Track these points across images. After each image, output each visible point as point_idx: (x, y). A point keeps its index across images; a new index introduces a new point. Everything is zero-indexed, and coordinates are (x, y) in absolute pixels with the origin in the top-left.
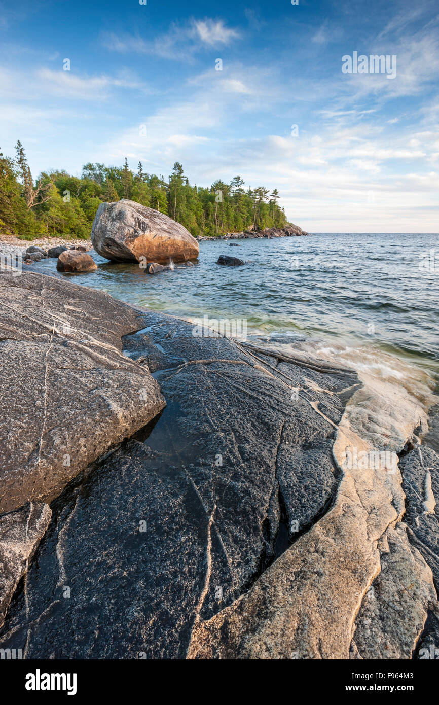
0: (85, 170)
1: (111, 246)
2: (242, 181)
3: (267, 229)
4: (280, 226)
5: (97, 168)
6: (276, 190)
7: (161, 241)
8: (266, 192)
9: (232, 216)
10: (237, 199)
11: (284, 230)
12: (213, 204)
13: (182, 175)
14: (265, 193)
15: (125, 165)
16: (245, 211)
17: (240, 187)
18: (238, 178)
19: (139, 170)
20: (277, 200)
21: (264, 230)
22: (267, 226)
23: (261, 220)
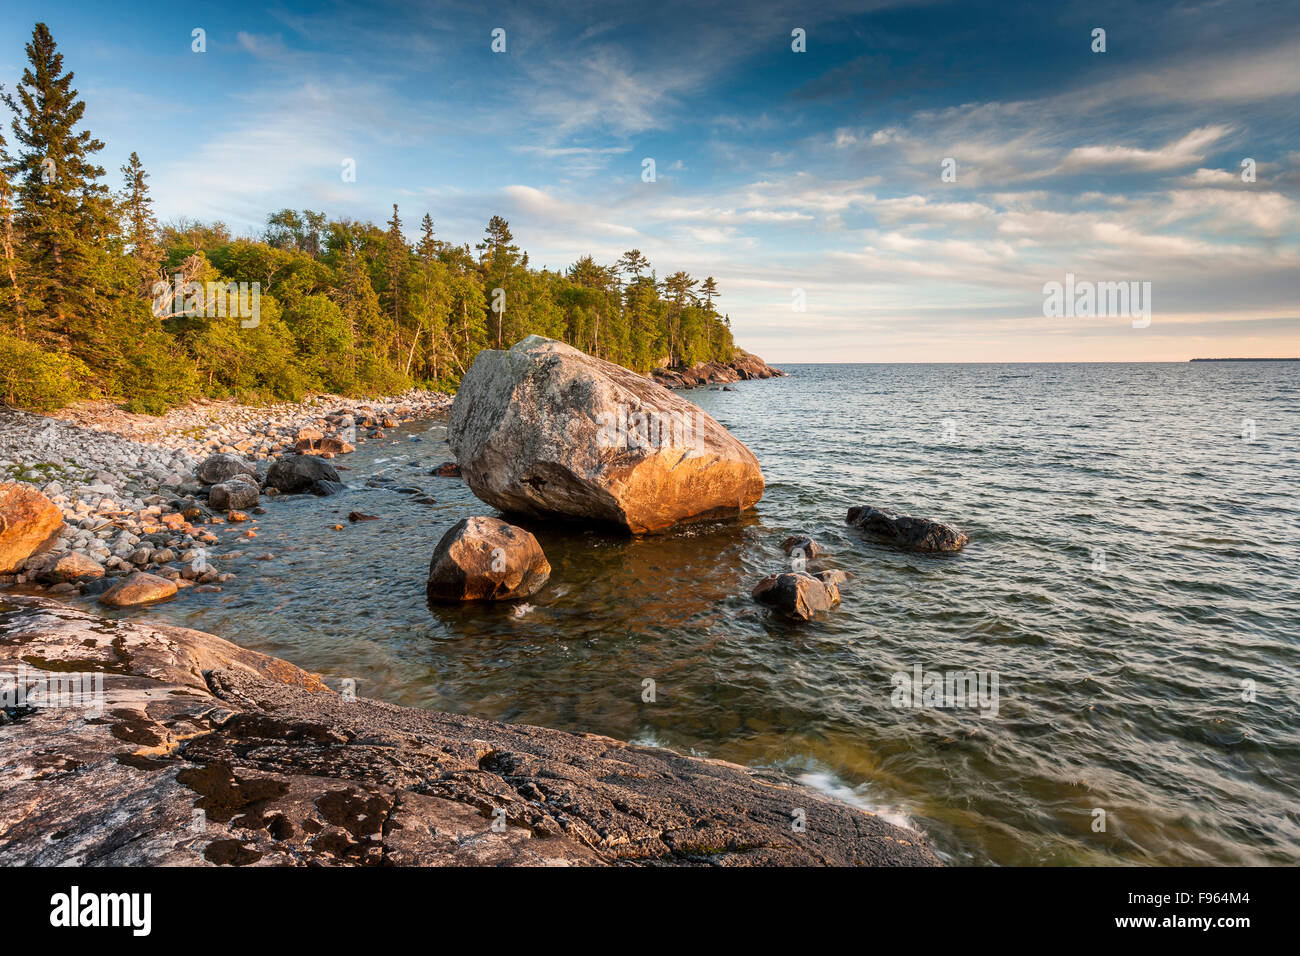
0: (274, 226)
1: (544, 483)
2: (644, 260)
3: (701, 365)
4: (722, 358)
5: (307, 222)
6: (710, 279)
7: (695, 468)
8: (691, 284)
9: (626, 336)
10: (633, 300)
11: (733, 366)
12: (584, 311)
13: (509, 244)
14: (689, 286)
15: (393, 220)
16: (652, 326)
17: (640, 274)
18: (635, 254)
19: (425, 234)
20: (714, 300)
21: (694, 368)
22: (700, 359)
23: (686, 344)
